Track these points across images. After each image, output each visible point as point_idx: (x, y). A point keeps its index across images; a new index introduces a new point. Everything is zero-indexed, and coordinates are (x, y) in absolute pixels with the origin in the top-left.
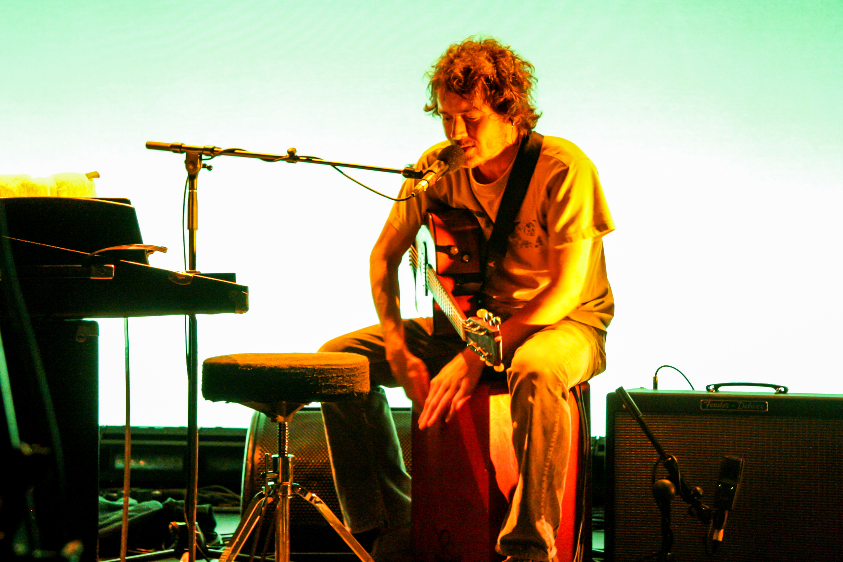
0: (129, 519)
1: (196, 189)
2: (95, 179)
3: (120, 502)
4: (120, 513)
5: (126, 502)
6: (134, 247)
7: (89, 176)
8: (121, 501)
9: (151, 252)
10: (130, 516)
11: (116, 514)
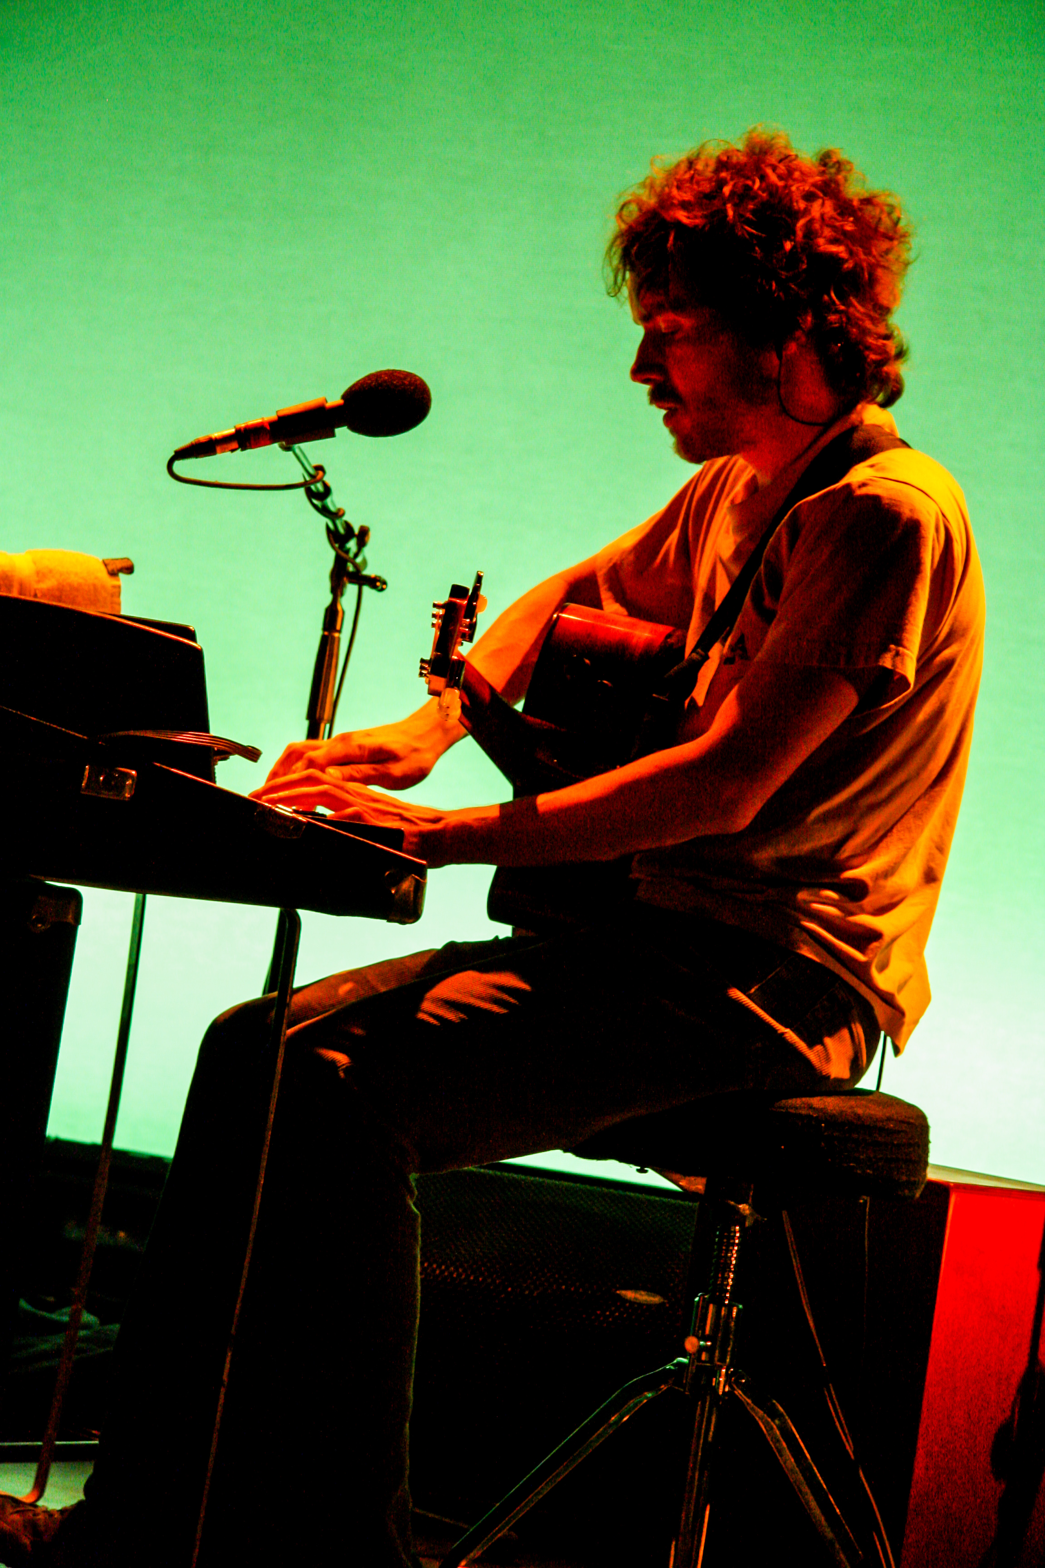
0: (75, 1357)
1: (339, 631)
2: (122, 576)
3: (63, 1316)
4: (59, 1340)
5: (75, 1316)
6: (188, 738)
7: (110, 568)
8: (65, 1314)
9: (224, 755)
10: (79, 1351)
11: (47, 1341)
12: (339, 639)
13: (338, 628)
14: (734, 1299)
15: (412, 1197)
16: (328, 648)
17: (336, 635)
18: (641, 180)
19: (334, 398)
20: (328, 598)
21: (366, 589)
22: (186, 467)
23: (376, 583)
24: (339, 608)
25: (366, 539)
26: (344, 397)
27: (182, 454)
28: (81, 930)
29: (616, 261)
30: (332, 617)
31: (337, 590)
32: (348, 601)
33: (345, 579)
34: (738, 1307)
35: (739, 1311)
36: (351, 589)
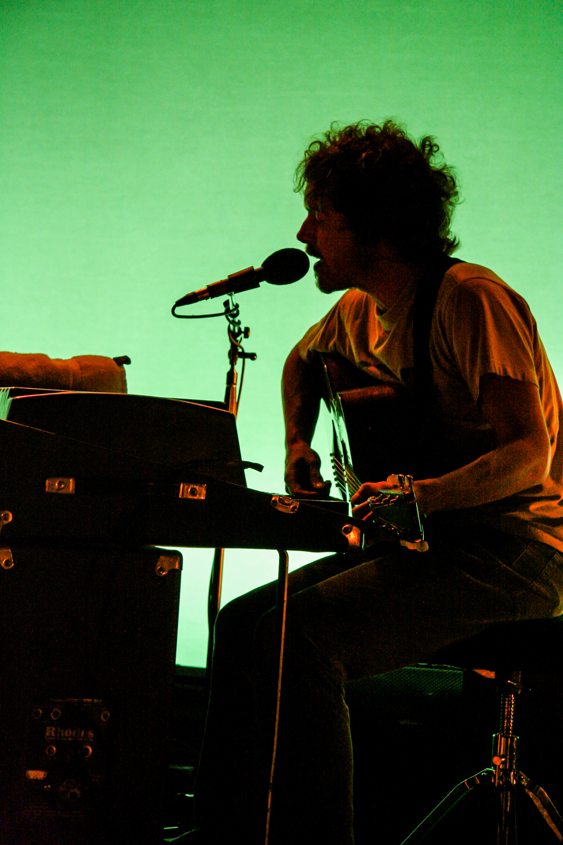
1: (236, 384)
12: (236, 388)
13: (235, 382)
14: (515, 733)
15: (343, 695)
16: (231, 393)
17: (234, 386)
18: (325, 132)
19: (257, 265)
20: (229, 367)
21: (248, 360)
22: (181, 310)
23: (252, 356)
24: (235, 372)
25: (249, 333)
26: (264, 265)
27: (180, 303)
28: (183, 572)
29: (300, 175)
30: (231, 376)
31: (233, 362)
32: (238, 368)
33: (237, 356)
34: (517, 738)
35: (517, 739)
36: (240, 361)
